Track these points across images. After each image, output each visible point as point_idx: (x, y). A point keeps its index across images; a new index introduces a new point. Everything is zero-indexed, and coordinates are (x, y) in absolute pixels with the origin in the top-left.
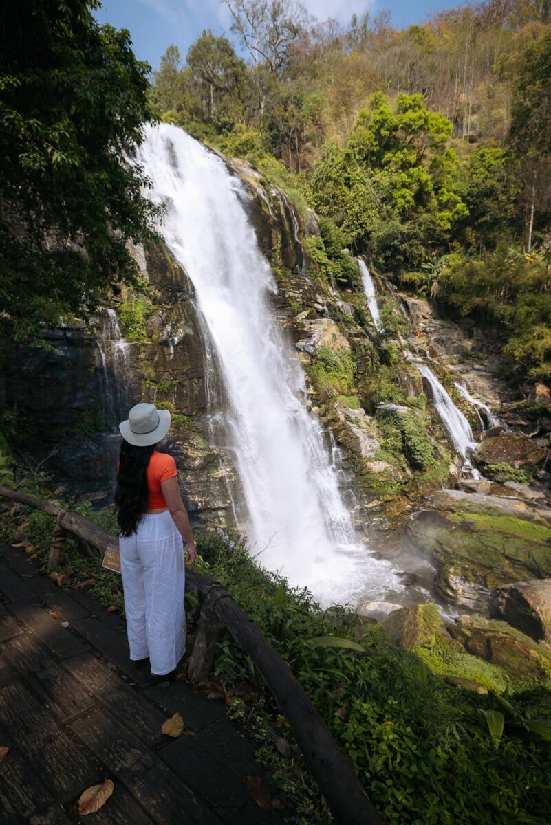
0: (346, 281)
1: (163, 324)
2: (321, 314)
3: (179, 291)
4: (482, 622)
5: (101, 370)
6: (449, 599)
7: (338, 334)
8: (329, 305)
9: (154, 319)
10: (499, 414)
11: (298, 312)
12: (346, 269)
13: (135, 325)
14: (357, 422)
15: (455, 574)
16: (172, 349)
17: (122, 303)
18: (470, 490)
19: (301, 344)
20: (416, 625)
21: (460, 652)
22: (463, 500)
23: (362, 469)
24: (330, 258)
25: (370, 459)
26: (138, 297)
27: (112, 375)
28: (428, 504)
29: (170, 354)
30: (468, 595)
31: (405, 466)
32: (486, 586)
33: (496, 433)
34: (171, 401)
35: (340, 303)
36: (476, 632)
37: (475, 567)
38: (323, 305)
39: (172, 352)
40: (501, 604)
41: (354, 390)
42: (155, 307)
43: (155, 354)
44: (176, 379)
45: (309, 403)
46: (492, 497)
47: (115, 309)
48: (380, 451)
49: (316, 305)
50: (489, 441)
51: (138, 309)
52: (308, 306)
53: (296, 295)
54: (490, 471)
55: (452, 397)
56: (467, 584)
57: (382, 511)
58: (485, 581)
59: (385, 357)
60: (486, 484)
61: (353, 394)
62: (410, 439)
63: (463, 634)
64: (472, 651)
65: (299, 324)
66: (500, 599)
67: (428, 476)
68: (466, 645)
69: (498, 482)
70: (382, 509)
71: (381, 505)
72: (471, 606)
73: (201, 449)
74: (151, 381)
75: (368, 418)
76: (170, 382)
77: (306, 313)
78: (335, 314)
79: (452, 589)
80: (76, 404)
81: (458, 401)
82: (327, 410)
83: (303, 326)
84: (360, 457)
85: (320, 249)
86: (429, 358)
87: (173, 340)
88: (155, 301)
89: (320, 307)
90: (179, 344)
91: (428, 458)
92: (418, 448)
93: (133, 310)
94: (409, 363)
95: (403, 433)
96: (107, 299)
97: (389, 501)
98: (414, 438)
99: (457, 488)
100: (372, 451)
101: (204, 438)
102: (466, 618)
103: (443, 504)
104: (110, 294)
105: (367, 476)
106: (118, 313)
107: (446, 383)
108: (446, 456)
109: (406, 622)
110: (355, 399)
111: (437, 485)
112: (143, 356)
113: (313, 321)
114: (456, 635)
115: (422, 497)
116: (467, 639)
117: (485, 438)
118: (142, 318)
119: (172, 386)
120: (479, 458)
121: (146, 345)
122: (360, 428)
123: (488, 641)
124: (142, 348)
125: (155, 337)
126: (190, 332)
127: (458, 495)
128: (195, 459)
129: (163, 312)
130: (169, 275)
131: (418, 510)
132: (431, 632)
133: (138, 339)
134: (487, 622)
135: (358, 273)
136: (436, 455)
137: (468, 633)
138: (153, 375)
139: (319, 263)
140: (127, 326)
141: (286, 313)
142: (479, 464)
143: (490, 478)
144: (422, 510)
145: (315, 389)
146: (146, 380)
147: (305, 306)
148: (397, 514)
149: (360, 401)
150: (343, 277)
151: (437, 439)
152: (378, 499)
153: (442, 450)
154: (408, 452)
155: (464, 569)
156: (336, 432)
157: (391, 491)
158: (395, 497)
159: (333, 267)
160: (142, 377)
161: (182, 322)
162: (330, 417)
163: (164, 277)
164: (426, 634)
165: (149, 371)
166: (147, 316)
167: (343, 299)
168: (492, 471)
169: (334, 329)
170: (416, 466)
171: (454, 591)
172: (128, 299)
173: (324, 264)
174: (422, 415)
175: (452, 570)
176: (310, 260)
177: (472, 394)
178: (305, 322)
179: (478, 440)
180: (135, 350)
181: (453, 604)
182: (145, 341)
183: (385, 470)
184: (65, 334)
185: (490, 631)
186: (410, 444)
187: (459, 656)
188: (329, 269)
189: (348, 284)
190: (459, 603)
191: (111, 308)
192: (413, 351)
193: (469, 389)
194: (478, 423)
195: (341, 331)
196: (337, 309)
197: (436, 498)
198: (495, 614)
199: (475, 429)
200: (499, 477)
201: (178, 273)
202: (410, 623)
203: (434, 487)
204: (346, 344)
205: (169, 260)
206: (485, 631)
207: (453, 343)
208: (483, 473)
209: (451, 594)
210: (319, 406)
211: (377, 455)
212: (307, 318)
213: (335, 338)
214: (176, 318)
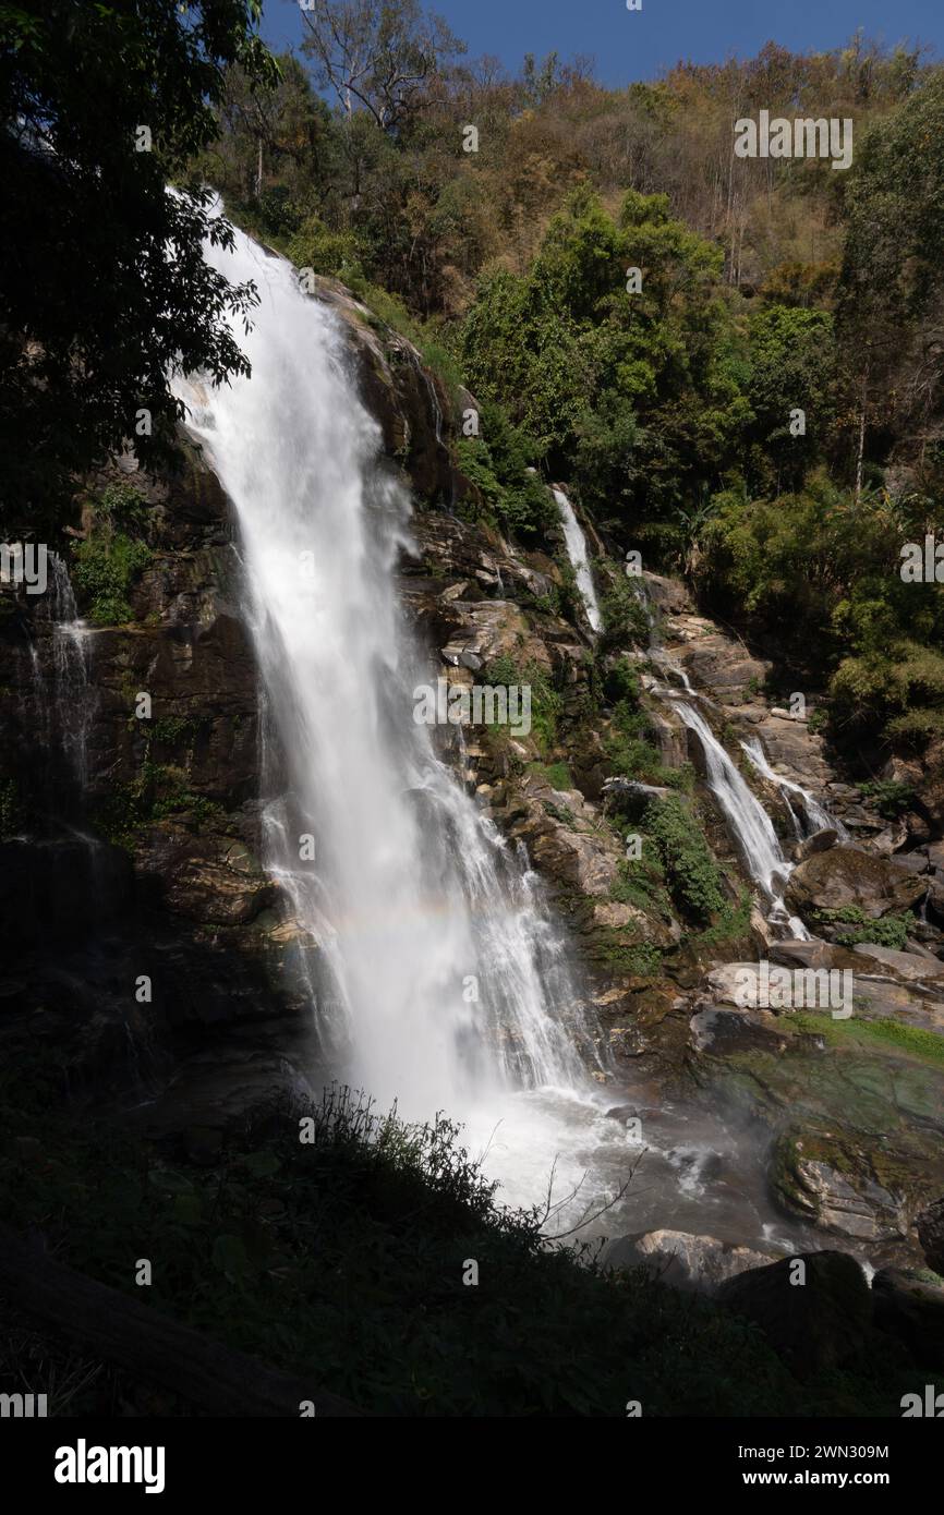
0: (533, 529)
1: (171, 592)
2: (491, 591)
3: (208, 523)
5: (28, 687)
6: (802, 1213)
7: (526, 633)
8: (504, 574)
9: (151, 579)
10: (832, 806)
11: (446, 586)
12: (535, 506)
13: (106, 591)
14: (567, 818)
15: (810, 1155)
16: (189, 650)
17: (81, 540)
18: (796, 962)
19: (453, 650)
23: (585, 921)
24: (502, 480)
25: (600, 898)
26: (117, 530)
29: (184, 659)
30: (838, 1202)
31: (669, 913)
33: (825, 842)
34: (180, 765)
35: (525, 572)
37: (844, 1137)
38: (493, 574)
39: (189, 654)
41: (558, 751)
42: (153, 554)
43: (150, 657)
44: (196, 717)
45: (471, 775)
47: (65, 551)
48: (619, 880)
49: (479, 573)
50: (818, 860)
51: (116, 555)
52: (465, 575)
53: (441, 550)
54: (825, 921)
55: (740, 768)
56: (836, 1177)
57: (628, 1012)
58: (871, 1169)
59: (617, 690)
60: (821, 948)
61: (557, 760)
62: (676, 857)
65: (447, 609)
67: (713, 933)
69: (841, 943)
70: (628, 1008)
71: (627, 998)
73: (246, 876)
75: (589, 808)
76: (182, 723)
77: (460, 588)
78: (517, 590)
79: (807, 1190)
81: (753, 779)
82: (508, 791)
83: (455, 614)
84: (581, 895)
85: (483, 463)
87: (192, 629)
88: (154, 541)
89: (487, 577)
90: (203, 637)
91: (708, 895)
92: (693, 875)
93: (107, 555)
94: (656, 699)
95: (662, 843)
97: (642, 990)
98: (687, 857)
100: (603, 880)
101: (251, 850)
105: (597, 935)
106: (73, 561)
107: (729, 742)
108: (741, 892)
110: (563, 770)
112: (123, 659)
113: (474, 605)
117: (805, 853)
118: (124, 576)
119: (188, 728)
120: (802, 896)
121: (131, 637)
122: (575, 830)
124: (125, 643)
125: (150, 619)
126: (229, 612)
128: (230, 899)
129: (172, 564)
130: (187, 486)
133: (112, 622)
135: (555, 516)
136: (724, 890)
139: (484, 492)
140: (90, 592)
141: (422, 585)
142: (800, 907)
143: (826, 937)
145: (484, 746)
147: (456, 574)
148: (659, 1018)
149: (573, 775)
150: (527, 521)
151: (718, 854)
152: (620, 985)
153: (735, 882)
154: (676, 882)
155: (826, 1142)
156: (529, 838)
157: (645, 967)
158: (651, 980)
159: (507, 500)
161: (213, 591)
162: (513, 807)
163: (178, 491)
166: (136, 573)
167: (529, 566)
168: (829, 922)
169: (519, 625)
170: (695, 916)
171: (812, 1195)
172: (95, 532)
173: (491, 493)
174: (688, 804)
176: (464, 484)
177: (773, 765)
178: (457, 605)
179: (793, 859)
180: (106, 645)
181: (810, 1224)
182: (130, 627)
183: (633, 920)
186: (678, 866)
188: (502, 503)
189: (540, 539)
190: (823, 1221)
192: (659, 676)
193: (767, 755)
194: (788, 823)
195: (532, 627)
196: (521, 585)
197: (733, 982)
199: (784, 832)
200: (845, 934)
201: (207, 483)
203: (724, 956)
204: (541, 653)
205: (188, 455)
207: (730, 663)
208: (811, 927)
209: (807, 1202)
210: (491, 783)
211: (613, 890)
212: (461, 598)
213: (521, 640)
214: (200, 580)
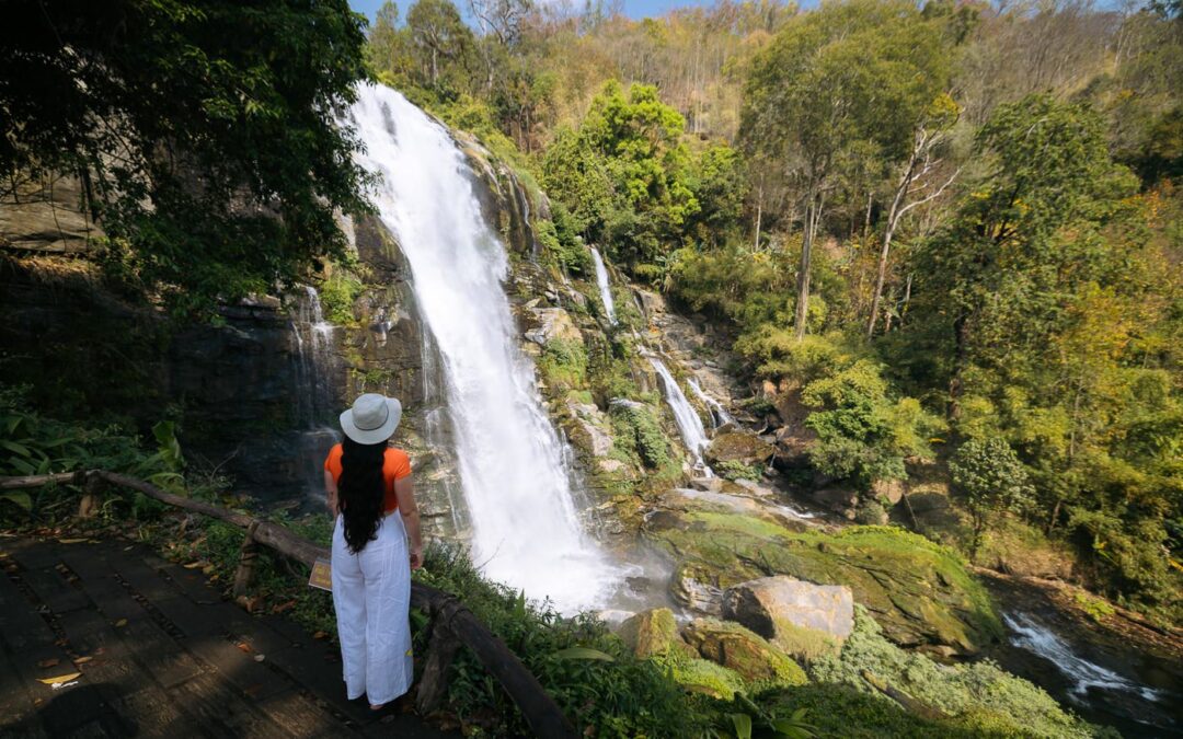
0: (578, 269)
1: (374, 307)
2: (553, 303)
3: (394, 270)
4: (715, 624)
5: (297, 357)
6: (682, 602)
7: (570, 324)
8: (560, 294)
9: (363, 300)
10: (731, 411)
11: (528, 300)
12: (579, 257)
13: (340, 307)
14: (589, 418)
15: (689, 576)
16: (384, 336)
17: (324, 281)
18: (703, 488)
19: (530, 334)
20: (651, 633)
21: (695, 658)
22: (696, 499)
23: (595, 468)
24: (562, 244)
25: (602, 458)
26: (344, 275)
27: (310, 362)
28: (661, 504)
29: (381, 341)
30: (700, 597)
31: (638, 464)
32: (718, 586)
33: (727, 430)
35: (572, 293)
36: (710, 635)
37: (707, 567)
38: (554, 294)
40: (733, 604)
41: (586, 385)
42: (365, 287)
43: (364, 339)
44: (388, 369)
46: (724, 495)
47: (316, 286)
48: (613, 449)
49: (547, 293)
50: (721, 439)
51: (344, 288)
52: (539, 294)
53: (526, 282)
54: (722, 468)
55: (685, 393)
56: (700, 586)
57: (614, 512)
58: (718, 582)
59: (618, 351)
60: (718, 481)
61: (585, 389)
62: (643, 437)
63: (697, 639)
64: (705, 656)
65: (529, 312)
66: (733, 600)
67: (661, 474)
68: (700, 650)
69: (730, 480)
71: (614, 507)
72: (704, 609)
73: (417, 448)
74: (358, 370)
75: (601, 414)
76: (381, 372)
77: (536, 301)
78: (566, 303)
79: (685, 592)
80: (263, 397)
81: (690, 397)
82: (559, 405)
83: (534, 315)
84: (593, 456)
85: (552, 234)
86: (662, 352)
87: (386, 325)
88: (365, 280)
89: (551, 296)
90: (392, 329)
91: (659, 456)
92: (651, 445)
93: (339, 288)
94: (642, 357)
95: (637, 430)
96: (306, 275)
97: (623, 502)
98: (649, 436)
99: (690, 486)
100: (605, 449)
101: (421, 436)
102: (699, 622)
103: (676, 504)
104: (310, 270)
105: (600, 476)
106: (320, 291)
107: (679, 379)
108: (680, 454)
109: (641, 630)
110: (587, 394)
111: (669, 484)
112: (349, 342)
113: (543, 310)
114: (690, 639)
115: (656, 497)
116: (701, 642)
117: (716, 435)
118: (349, 299)
119: (384, 376)
120: (711, 456)
121: (353, 330)
122: (592, 424)
123: (722, 644)
124: (349, 333)
125: (364, 320)
126: (406, 316)
127: (691, 493)
129: (375, 292)
130: (382, 253)
131: (651, 510)
132: (666, 639)
133: (343, 322)
134: (720, 624)
135: (591, 262)
136: (670, 453)
137: (702, 637)
138: (361, 364)
139: (551, 249)
140: (330, 307)
141: (514, 300)
142: (711, 462)
143: (721, 476)
144: (655, 509)
145: (546, 382)
146: (352, 369)
147: (535, 294)
148: (631, 515)
149: (593, 396)
150: (576, 265)
151: (670, 436)
152: (612, 501)
153: (675, 448)
154: (641, 449)
155: (698, 570)
156: (567, 429)
157: (625, 491)
158: (628, 497)
159: (565, 254)
160: (346, 367)
161: (397, 305)
162: (561, 413)
163: (377, 254)
164: (661, 641)
165: (356, 359)
166: (355, 297)
167: (575, 289)
168: (723, 469)
169: (566, 319)
170: (649, 464)
171: (688, 594)
172: (332, 276)
173: (556, 251)
174: (655, 411)
175: (685, 572)
176: (540, 246)
177: (704, 390)
178: (535, 310)
179: (710, 438)
180: (340, 334)
181: (686, 607)
182: (353, 325)
183: (618, 468)
184: (251, 314)
185: (723, 633)
186: (643, 441)
187: (693, 662)
188: (561, 256)
189: (580, 272)
190: (693, 606)
191: (310, 285)
192: (647, 346)
193: (701, 386)
194: (710, 420)
195: (574, 321)
196: (570, 299)
197: (669, 497)
198: (728, 616)
199: (707, 426)
200: (730, 475)
201: (393, 250)
202: (645, 631)
203: (667, 486)
204: (578, 335)
205: (383, 235)
206: (718, 633)
207: (686, 338)
208: (715, 471)
209: (684, 597)
210: (549, 401)
211: (609, 453)
212: (537, 306)
213: (566, 329)
214: (390, 300)
